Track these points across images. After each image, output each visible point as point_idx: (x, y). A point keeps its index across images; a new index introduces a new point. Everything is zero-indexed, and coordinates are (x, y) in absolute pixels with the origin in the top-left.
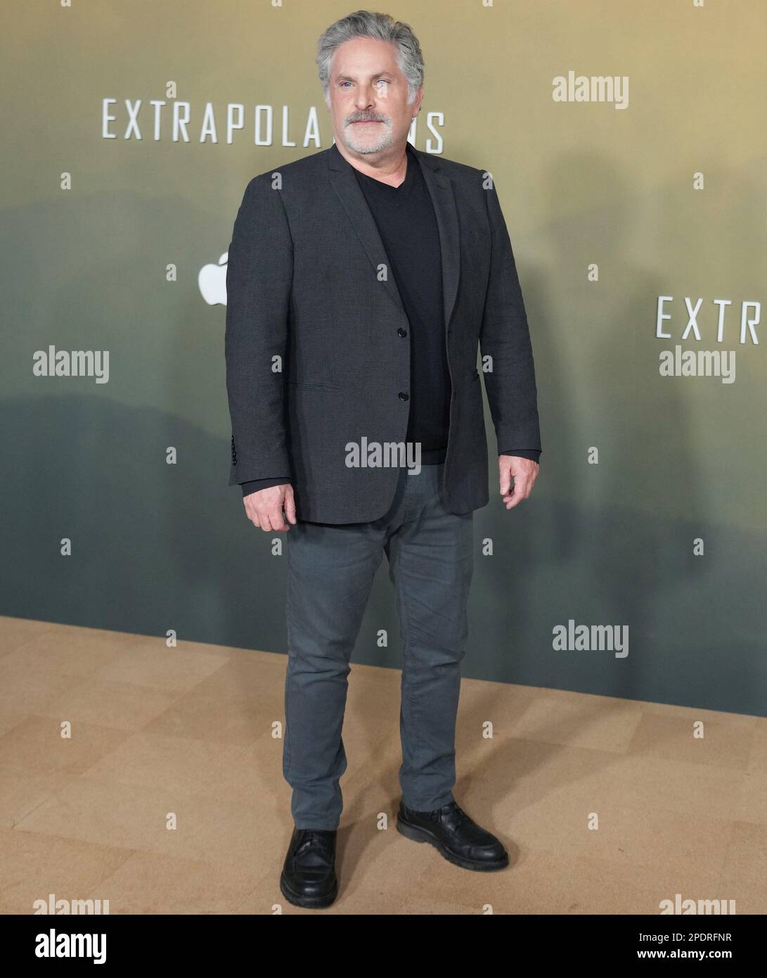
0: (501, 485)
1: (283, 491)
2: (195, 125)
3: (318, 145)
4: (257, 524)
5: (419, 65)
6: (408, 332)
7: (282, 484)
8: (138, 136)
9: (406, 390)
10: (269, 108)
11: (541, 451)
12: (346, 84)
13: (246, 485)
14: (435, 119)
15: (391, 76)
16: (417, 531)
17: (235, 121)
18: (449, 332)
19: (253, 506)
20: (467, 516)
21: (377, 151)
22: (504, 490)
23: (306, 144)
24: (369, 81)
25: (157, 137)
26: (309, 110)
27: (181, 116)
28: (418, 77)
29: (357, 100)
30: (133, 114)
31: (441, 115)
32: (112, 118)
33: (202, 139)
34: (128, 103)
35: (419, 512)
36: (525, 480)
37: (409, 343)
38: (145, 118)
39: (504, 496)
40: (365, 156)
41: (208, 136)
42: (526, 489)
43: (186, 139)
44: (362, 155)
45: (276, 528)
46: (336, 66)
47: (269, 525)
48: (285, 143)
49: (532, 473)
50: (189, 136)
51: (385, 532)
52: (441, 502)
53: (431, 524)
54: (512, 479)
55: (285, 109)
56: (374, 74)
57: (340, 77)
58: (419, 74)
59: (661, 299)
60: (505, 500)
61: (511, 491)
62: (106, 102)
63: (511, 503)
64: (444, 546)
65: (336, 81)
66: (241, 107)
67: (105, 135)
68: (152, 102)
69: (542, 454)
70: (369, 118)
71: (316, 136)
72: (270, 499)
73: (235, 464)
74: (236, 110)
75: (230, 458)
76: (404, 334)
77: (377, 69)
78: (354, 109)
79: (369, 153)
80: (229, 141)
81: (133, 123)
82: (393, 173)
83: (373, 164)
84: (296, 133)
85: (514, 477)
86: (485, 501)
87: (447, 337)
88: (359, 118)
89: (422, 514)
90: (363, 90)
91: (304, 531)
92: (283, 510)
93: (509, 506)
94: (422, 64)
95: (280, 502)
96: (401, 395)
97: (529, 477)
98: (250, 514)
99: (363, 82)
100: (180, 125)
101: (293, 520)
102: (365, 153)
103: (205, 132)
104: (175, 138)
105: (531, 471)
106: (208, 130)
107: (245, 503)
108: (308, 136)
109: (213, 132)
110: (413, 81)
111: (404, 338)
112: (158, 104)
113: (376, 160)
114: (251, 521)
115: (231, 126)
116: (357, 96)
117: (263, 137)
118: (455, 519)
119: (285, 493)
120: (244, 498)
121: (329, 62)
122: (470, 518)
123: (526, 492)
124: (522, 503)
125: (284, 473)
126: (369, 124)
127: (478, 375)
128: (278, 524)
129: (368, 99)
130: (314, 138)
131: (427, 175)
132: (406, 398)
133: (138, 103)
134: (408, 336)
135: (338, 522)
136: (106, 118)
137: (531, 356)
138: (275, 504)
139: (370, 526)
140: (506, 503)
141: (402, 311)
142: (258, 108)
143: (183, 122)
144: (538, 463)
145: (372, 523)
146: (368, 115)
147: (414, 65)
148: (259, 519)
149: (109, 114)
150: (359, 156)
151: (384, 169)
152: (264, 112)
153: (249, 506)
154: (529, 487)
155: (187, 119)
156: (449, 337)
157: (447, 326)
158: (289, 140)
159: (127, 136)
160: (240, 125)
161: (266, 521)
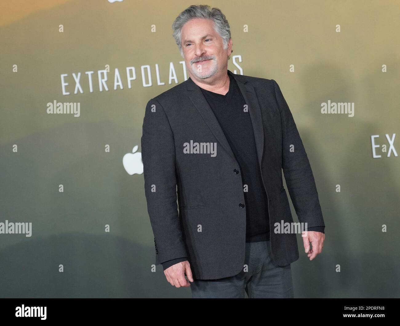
0: (305, 248)
1: (184, 265)
2: (110, 82)
3: (176, 82)
4: (173, 284)
5: (227, 28)
6: (239, 171)
7: (183, 261)
8: (81, 91)
9: (243, 202)
10: (148, 67)
11: (325, 227)
12: (189, 45)
13: (163, 264)
14: (237, 59)
15: (212, 36)
16: (261, 278)
17: (131, 76)
18: (262, 168)
19: (169, 275)
20: (287, 267)
21: (211, 76)
22: (307, 250)
23: (170, 82)
24: (200, 41)
25: (91, 90)
26: (169, 64)
27: (103, 77)
28: (227, 34)
29: (195, 52)
30: (77, 80)
31: (240, 57)
32: (67, 84)
33: (115, 88)
34: (74, 75)
35: (260, 267)
36: (317, 243)
37: (241, 176)
38: (84, 82)
39: (308, 253)
40: (206, 80)
41: (118, 86)
42: (319, 249)
43: (107, 89)
44: (204, 80)
45: (183, 285)
46: (183, 36)
47: (179, 284)
48: (159, 83)
49: (321, 239)
50: (108, 87)
51: (244, 280)
52: (271, 261)
53: (267, 274)
54: (310, 243)
55: (157, 66)
56: (203, 36)
57: (185, 42)
58: (227, 33)
59: (373, 137)
60: (309, 255)
61: (311, 250)
62: (62, 76)
63: (312, 257)
64: (276, 285)
65: (184, 44)
66: (133, 68)
67: (64, 93)
68: (87, 73)
69: (325, 228)
70: (204, 59)
71: (175, 77)
72: (177, 270)
73: (157, 254)
74: (131, 70)
75: (155, 251)
76: (237, 172)
77: (204, 34)
78: (195, 56)
79: (207, 78)
80: (130, 87)
81: (78, 85)
82: (222, 87)
83: (210, 84)
84: (164, 77)
85: (311, 242)
86: (297, 257)
87: (261, 171)
88: (198, 60)
89: (262, 269)
90: (198, 46)
91: (198, 285)
92: (185, 274)
93: (311, 259)
94: (229, 27)
95: (183, 271)
96: (240, 205)
97: (319, 241)
98: (168, 279)
99: (198, 41)
100: (102, 82)
101: (191, 280)
102: (204, 78)
103: (116, 84)
104: (101, 90)
105: (320, 238)
106: (118, 83)
107: (165, 273)
108: (171, 78)
109: (120, 83)
110: (224, 37)
111: (237, 175)
112: (90, 73)
113: (211, 81)
114: (170, 283)
115: (129, 79)
116: (195, 49)
117: (147, 82)
118: (281, 269)
119: (185, 266)
120: (164, 271)
121: (179, 35)
122: (290, 268)
123: (319, 250)
124: (318, 255)
125: (184, 255)
126: (204, 62)
127: (285, 189)
128: (183, 283)
129: (202, 50)
130: (174, 79)
131: (240, 85)
132: (243, 206)
133: (79, 74)
134: (240, 173)
135: (217, 278)
136: (64, 84)
137: (312, 175)
138: (181, 272)
139: (235, 278)
140: (309, 257)
141: (235, 160)
142: (142, 67)
143: (104, 81)
144: (324, 233)
145: (236, 276)
146: (203, 58)
147: (224, 29)
148: (173, 281)
149: (65, 82)
150: (203, 80)
151: (217, 85)
152: (146, 69)
153: (167, 276)
154: (320, 247)
155: (106, 79)
156: (262, 171)
157: (260, 165)
158: (161, 82)
159: (76, 92)
160: (134, 78)
161: (177, 281)
